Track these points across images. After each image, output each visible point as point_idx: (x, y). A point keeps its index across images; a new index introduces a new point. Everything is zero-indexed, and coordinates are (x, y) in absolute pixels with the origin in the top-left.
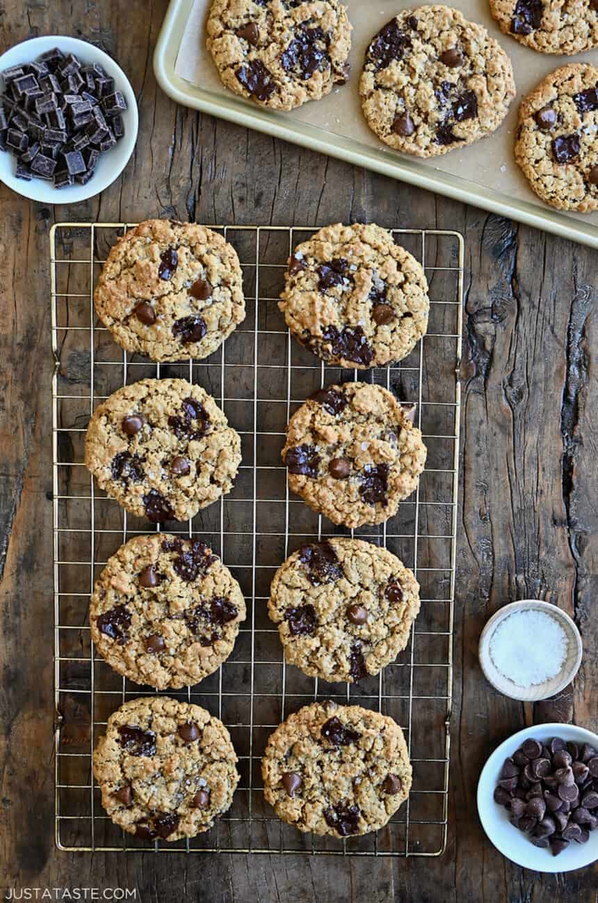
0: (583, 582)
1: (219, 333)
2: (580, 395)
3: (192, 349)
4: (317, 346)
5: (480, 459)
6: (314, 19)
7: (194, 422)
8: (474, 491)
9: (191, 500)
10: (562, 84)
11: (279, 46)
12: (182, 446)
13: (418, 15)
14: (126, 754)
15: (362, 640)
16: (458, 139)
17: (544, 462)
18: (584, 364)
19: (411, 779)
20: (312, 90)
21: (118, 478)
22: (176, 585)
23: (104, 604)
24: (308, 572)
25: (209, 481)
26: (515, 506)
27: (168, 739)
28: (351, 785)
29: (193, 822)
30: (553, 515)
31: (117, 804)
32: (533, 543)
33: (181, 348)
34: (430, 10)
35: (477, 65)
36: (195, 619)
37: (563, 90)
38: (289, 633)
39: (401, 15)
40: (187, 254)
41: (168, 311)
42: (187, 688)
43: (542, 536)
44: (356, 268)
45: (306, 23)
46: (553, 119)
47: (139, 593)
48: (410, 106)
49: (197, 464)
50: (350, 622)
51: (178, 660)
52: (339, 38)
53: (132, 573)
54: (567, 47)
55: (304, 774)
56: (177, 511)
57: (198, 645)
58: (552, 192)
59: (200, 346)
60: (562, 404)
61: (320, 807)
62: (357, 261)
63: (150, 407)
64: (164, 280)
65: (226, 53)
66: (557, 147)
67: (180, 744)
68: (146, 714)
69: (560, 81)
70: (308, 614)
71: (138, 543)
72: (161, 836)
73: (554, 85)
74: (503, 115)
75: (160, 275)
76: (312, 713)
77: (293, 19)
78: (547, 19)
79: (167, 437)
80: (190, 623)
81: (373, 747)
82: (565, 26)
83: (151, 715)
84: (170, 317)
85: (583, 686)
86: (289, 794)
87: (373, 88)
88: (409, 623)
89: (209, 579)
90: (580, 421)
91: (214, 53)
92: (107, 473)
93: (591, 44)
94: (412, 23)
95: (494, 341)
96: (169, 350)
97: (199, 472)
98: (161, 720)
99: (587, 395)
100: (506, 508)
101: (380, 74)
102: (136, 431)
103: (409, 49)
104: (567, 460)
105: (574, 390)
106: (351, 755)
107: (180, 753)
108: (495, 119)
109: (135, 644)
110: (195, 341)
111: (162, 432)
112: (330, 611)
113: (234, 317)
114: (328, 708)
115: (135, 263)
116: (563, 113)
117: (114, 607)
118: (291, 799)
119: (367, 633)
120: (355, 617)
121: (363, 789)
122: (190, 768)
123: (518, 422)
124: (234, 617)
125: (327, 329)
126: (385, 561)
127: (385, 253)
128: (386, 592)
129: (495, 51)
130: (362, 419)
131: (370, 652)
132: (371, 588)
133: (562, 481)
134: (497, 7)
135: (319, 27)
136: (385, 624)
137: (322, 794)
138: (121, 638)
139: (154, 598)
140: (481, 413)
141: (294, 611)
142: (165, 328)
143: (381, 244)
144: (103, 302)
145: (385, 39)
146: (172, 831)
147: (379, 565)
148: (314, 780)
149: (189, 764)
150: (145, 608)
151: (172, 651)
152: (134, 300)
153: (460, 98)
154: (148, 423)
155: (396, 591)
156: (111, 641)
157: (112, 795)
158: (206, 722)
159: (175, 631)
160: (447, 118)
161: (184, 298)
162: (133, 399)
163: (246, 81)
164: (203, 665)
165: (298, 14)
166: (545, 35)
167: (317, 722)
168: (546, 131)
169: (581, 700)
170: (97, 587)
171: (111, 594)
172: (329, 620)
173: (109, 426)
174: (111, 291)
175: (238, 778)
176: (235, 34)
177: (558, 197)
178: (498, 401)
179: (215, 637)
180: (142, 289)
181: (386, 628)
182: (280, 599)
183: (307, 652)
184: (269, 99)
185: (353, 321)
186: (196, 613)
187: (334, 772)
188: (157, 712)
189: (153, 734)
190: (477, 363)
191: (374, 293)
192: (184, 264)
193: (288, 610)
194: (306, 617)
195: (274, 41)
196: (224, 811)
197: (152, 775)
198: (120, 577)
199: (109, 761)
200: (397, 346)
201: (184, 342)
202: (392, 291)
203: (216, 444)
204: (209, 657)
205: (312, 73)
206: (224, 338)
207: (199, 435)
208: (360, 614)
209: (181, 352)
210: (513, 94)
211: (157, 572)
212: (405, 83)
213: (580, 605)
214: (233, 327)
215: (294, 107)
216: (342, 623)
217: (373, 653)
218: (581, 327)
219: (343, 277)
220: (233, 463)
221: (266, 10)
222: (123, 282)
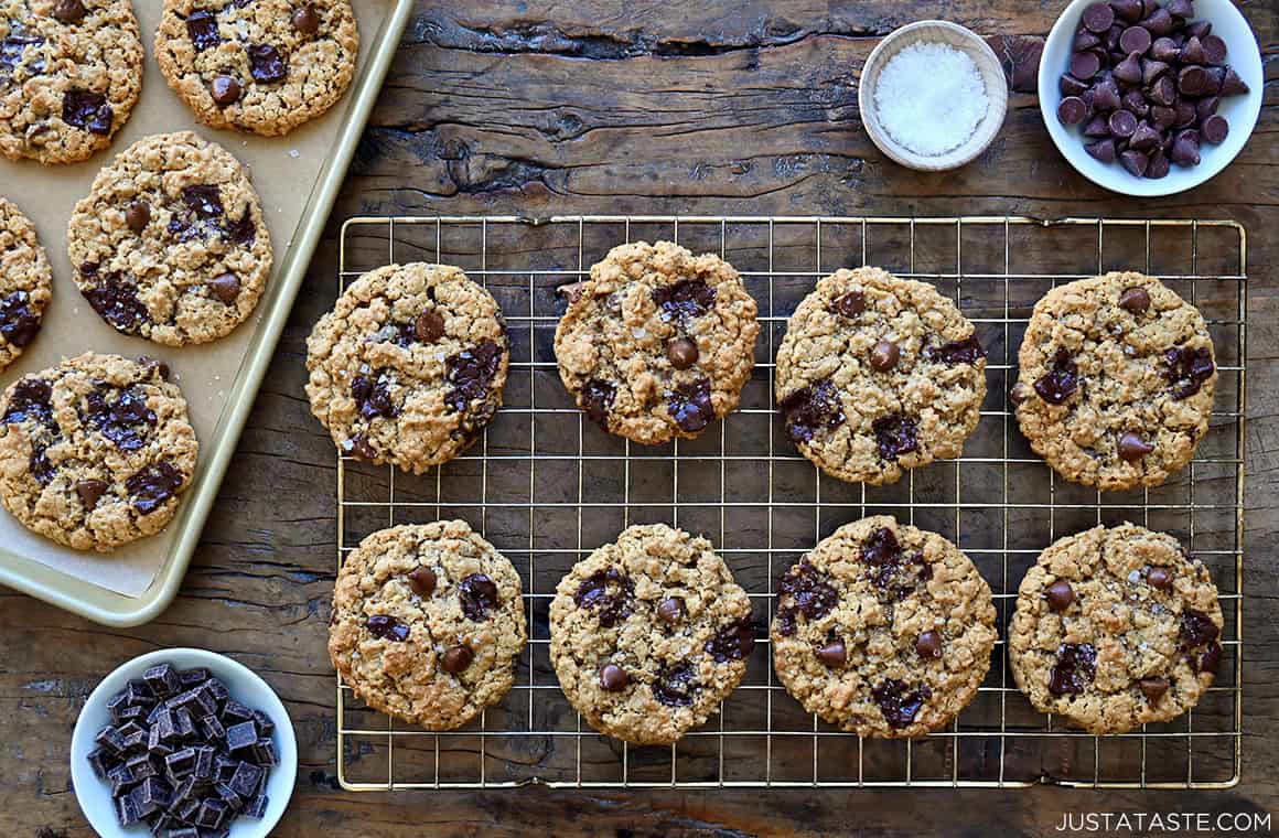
0: (839, 24)
1: (485, 556)
2: (570, 34)
3: (506, 594)
4: (475, 421)
5: (661, 175)
6: (76, 403)
7: (609, 591)
8: (708, 182)
9: (720, 594)
10: (180, 66)
11: (109, 453)
12: (642, 608)
13: (78, 261)
14: (1093, 687)
15: (922, 347)
16: (247, 213)
17: (666, 84)
18: (526, 28)
19: (1128, 273)
20: (172, 411)
21: (690, 698)
22: (843, 614)
23: (872, 718)
24: (826, 429)
25: (691, 570)
26: (727, 124)
27: (1069, 627)
28: (1136, 361)
29: (1194, 590)
30: (742, 69)
31: (1166, 700)
32: (781, 97)
33: (506, 609)
34: (72, 244)
35: (148, 183)
36: (892, 588)
37: (187, 65)
38: (915, 454)
39: (79, 284)
40: (373, 603)
41: (451, 628)
42: (993, 599)
43: (771, 84)
44: (366, 366)
45: (80, 415)
46: (226, 80)
47: (855, 668)
48: (199, 278)
49: (668, 588)
50: (896, 365)
51: (952, 613)
52: (102, 370)
53: (826, 678)
54: (132, 59)
55: (1120, 429)
56: (737, 615)
57: (931, 584)
58: (326, 86)
59: (502, 584)
60: (585, 59)
61: (1171, 405)
62: (354, 364)
63: (587, 653)
64: (408, 633)
65: (115, 526)
66: (264, 76)
67: (1078, 609)
68: (1032, 658)
69: (176, 70)
70: (887, 427)
71: (783, 670)
72: (1216, 635)
73: (182, 77)
74: (219, 150)
75: (402, 640)
76: (1029, 418)
77: (75, 431)
78: (91, 84)
79: (629, 630)
80: (899, 596)
81: (1079, 330)
82: (103, 60)
83: (1035, 651)
84: (461, 626)
85: (992, 23)
86: (1150, 451)
87: (172, 328)
88: (895, 281)
89: (835, 568)
90: (608, 32)
91: (115, 542)
92: (683, 713)
93: (129, 25)
94: (89, 270)
95: (493, 156)
96: (508, 627)
97: (679, 584)
98: (1042, 637)
99: (570, 24)
100: (731, 136)
101: (155, 317)
102: (621, 672)
103: (122, 276)
104: (663, 51)
105: (563, 42)
106: (1091, 362)
107: (1090, 610)
108: (222, 161)
109: (929, 674)
110: (495, 590)
111: (623, 636)
112: (880, 395)
113: (461, 536)
114: (1022, 396)
115: (386, 674)
116: (219, 66)
117: (875, 704)
118: (1158, 448)
119: (911, 340)
120: (886, 359)
121: (1142, 343)
122: (1113, 595)
123: (609, 121)
124: (888, 532)
125: (450, 406)
126: (806, 319)
127: (344, 325)
128: (850, 316)
129: (130, 157)
130: (605, 351)
131: (940, 336)
132: (845, 338)
133: (693, 58)
134: (74, 153)
135: (87, 396)
136: (897, 317)
137: (1150, 403)
138: (920, 696)
139: (862, 647)
140: (595, 173)
141: (884, 447)
142: (477, 632)
143: (332, 329)
144: (443, 719)
145: (109, 307)
146: (1208, 621)
147: (811, 328)
148: (1130, 414)
149: (1106, 596)
150: (876, 660)
151: (940, 621)
152: (439, 676)
153: (192, 209)
154: (611, 656)
155: (848, 302)
156: (925, 708)
157: (1154, 706)
158: (1044, 571)
159: (911, 617)
160: (217, 227)
161: (434, 607)
162: (577, 678)
163: (153, 501)
164: (959, 577)
165: (68, 424)
166: (113, 88)
167: (1043, 412)
168: (243, 90)
169: (1013, 24)
170: (847, 728)
171: (856, 708)
172: (894, 396)
173: (616, 711)
174: (426, 707)
175: (1128, 526)
176: (90, 512)
177: (334, 78)
178: (577, 149)
179: (919, 560)
180: (422, 665)
181: (902, 313)
182: (866, 468)
183: (942, 427)
184: (179, 471)
185: (439, 369)
186: (884, 587)
187: (1117, 385)
188: (1030, 642)
189: (1062, 649)
190: (526, 180)
191: (400, 340)
192: (386, 606)
193: (883, 456)
194: (891, 429)
195: (103, 459)
196: (1178, 545)
197: (1123, 650)
198: (831, 696)
199: (1102, 711)
200: (475, 308)
201: (497, 604)
202: (396, 314)
203: (641, 560)
204: (948, 568)
205: (148, 411)
206: (492, 549)
207: (626, 583)
208: (882, 352)
209: (510, 610)
210: (191, 135)
211: (824, 643)
212: (168, 283)
213: (872, 29)
214: (476, 537)
215: (194, 437)
216: (899, 378)
217: (940, 332)
218: (475, 33)
219: (377, 384)
220: (666, 536)
221: (61, 468)
222: (413, 690)
